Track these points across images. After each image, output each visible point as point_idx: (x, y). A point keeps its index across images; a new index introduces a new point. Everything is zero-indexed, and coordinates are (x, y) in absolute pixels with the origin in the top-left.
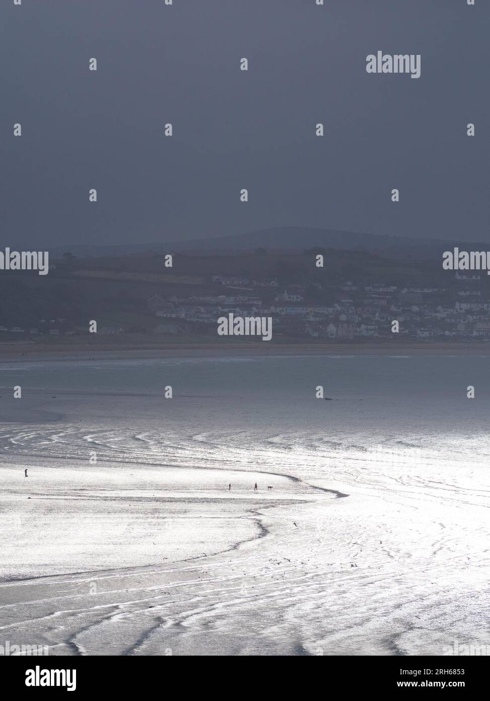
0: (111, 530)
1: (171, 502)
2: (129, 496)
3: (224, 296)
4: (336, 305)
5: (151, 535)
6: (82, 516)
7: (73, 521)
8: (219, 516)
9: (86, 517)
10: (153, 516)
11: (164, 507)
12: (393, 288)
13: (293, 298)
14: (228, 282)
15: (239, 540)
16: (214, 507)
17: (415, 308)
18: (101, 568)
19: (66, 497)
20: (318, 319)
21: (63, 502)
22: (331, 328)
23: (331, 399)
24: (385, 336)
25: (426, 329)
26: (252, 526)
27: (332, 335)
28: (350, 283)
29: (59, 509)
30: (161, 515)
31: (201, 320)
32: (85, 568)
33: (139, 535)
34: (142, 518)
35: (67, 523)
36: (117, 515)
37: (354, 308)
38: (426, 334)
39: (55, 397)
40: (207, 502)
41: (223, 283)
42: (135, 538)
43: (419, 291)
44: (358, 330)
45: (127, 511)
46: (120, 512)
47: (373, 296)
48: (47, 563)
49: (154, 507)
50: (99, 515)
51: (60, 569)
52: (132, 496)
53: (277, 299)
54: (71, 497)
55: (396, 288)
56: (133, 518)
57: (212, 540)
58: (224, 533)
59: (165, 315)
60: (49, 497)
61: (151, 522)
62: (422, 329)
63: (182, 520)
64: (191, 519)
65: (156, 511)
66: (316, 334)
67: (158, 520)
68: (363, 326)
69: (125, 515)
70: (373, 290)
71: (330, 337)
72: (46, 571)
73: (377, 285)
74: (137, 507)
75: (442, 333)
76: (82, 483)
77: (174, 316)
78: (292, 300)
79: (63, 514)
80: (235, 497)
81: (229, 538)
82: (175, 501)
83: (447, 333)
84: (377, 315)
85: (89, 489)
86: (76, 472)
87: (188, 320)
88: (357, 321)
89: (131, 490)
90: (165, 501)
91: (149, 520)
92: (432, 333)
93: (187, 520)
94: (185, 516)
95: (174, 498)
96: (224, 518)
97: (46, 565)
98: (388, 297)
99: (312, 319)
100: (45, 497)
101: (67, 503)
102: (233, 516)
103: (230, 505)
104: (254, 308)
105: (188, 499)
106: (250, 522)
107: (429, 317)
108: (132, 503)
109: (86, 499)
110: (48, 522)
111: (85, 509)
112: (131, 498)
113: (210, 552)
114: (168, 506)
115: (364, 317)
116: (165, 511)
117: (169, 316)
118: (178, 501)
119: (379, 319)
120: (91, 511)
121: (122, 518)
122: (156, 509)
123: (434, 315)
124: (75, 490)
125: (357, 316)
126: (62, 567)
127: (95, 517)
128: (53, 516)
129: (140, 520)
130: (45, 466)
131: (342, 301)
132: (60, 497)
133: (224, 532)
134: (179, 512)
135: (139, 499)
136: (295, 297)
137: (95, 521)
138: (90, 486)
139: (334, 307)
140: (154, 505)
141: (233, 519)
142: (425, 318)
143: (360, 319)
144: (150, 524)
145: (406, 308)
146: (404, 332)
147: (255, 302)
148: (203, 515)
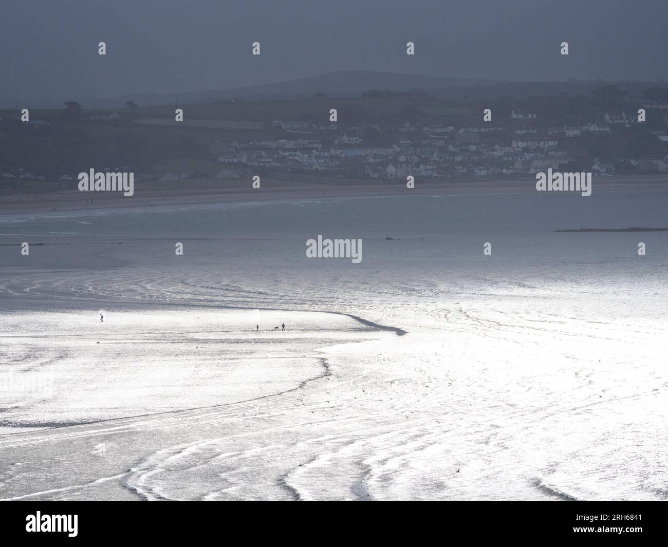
0: (179, 372)
1: (237, 343)
2: (196, 338)
3: (284, 140)
4: (395, 146)
5: (218, 376)
6: (150, 359)
7: (141, 364)
8: (285, 356)
9: (154, 360)
10: (220, 357)
11: (230, 349)
12: (451, 128)
13: (353, 141)
14: (288, 126)
15: (305, 378)
16: (279, 347)
17: (473, 148)
18: (170, 410)
19: (134, 341)
20: (377, 160)
21: (131, 346)
22: (391, 169)
23: (392, 239)
24: (443, 176)
25: (484, 168)
26: (318, 365)
27: (391, 175)
28: (407, 125)
29: (128, 353)
30: (228, 357)
31: (262, 164)
32: (155, 410)
33: (206, 376)
34: (210, 360)
35: (136, 366)
36: (185, 357)
37: (412, 149)
38: (484, 172)
39: (120, 243)
40: (273, 342)
41: (284, 127)
42: (203, 379)
43: (475, 130)
44: (417, 170)
45: (194, 353)
46: (188, 354)
47: (431, 136)
48: (116, 406)
49: (221, 349)
50: (167, 358)
51: (130, 412)
52: (199, 338)
53: (336, 142)
54: (139, 341)
55: (453, 128)
56: (200, 360)
57: (279, 380)
58: (290, 373)
59: (226, 160)
60: (117, 341)
61: (218, 363)
62: (480, 167)
63: (249, 360)
64: (257, 360)
65: (222, 352)
66: (376, 175)
67: (225, 361)
68: (422, 167)
69: (193, 357)
70: (430, 130)
71: (390, 177)
72: (117, 414)
73: (435, 126)
74: (204, 349)
75: (500, 171)
76: (149, 327)
77: (235, 161)
78: (351, 142)
79: (131, 357)
80: (300, 337)
81: (295, 377)
82: (242, 342)
83: (505, 171)
84: (435, 155)
85: (157, 332)
86: (143, 316)
87: (249, 164)
88: (416, 162)
89: (197, 332)
90: (232, 343)
91: (217, 361)
92: (490, 172)
93: (253, 360)
94: (251, 356)
95: (240, 340)
96: (290, 357)
97: (116, 408)
98: (445, 137)
99: (371, 160)
100: (114, 341)
101: (135, 346)
102: (299, 355)
103: (296, 345)
104: (314, 151)
105: (255, 339)
106: (315, 361)
107: (487, 156)
108: (199, 345)
109: (154, 343)
110: (118, 366)
111: (153, 352)
112: (199, 340)
113: (277, 392)
114: (235, 347)
115: (423, 157)
116: (232, 352)
117: (231, 161)
118: (244, 342)
119: (437, 159)
120: (158, 354)
121: (190, 360)
122: (223, 351)
123: (491, 153)
124: (143, 333)
125: (416, 157)
126: (132, 410)
127: (163, 359)
128: (122, 360)
129: (208, 362)
130: (112, 311)
131: (401, 142)
132: (129, 341)
133: (291, 371)
134: (246, 353)
135: (206, 341)
136: (354, 139)
137: (163, 364)
138: (157, 330)
139: (393, 148)
140: (220, 346)
141: (299, 359)
142: (483, 157)
143: (419, 159)
144: (217, 365)
145: (464, 148)
146: (462, 171)
147: (315, 146)
148: (270, 355)
